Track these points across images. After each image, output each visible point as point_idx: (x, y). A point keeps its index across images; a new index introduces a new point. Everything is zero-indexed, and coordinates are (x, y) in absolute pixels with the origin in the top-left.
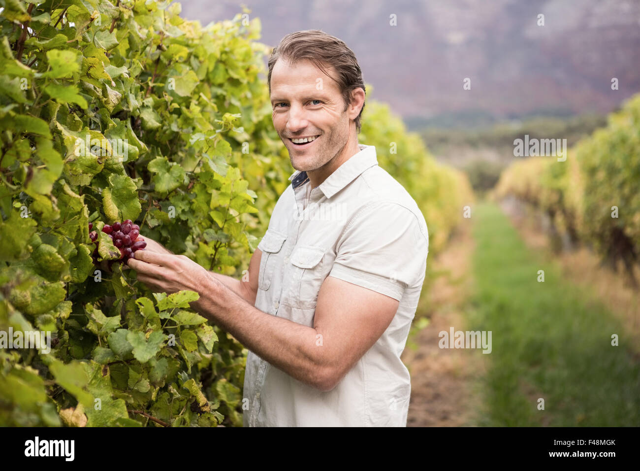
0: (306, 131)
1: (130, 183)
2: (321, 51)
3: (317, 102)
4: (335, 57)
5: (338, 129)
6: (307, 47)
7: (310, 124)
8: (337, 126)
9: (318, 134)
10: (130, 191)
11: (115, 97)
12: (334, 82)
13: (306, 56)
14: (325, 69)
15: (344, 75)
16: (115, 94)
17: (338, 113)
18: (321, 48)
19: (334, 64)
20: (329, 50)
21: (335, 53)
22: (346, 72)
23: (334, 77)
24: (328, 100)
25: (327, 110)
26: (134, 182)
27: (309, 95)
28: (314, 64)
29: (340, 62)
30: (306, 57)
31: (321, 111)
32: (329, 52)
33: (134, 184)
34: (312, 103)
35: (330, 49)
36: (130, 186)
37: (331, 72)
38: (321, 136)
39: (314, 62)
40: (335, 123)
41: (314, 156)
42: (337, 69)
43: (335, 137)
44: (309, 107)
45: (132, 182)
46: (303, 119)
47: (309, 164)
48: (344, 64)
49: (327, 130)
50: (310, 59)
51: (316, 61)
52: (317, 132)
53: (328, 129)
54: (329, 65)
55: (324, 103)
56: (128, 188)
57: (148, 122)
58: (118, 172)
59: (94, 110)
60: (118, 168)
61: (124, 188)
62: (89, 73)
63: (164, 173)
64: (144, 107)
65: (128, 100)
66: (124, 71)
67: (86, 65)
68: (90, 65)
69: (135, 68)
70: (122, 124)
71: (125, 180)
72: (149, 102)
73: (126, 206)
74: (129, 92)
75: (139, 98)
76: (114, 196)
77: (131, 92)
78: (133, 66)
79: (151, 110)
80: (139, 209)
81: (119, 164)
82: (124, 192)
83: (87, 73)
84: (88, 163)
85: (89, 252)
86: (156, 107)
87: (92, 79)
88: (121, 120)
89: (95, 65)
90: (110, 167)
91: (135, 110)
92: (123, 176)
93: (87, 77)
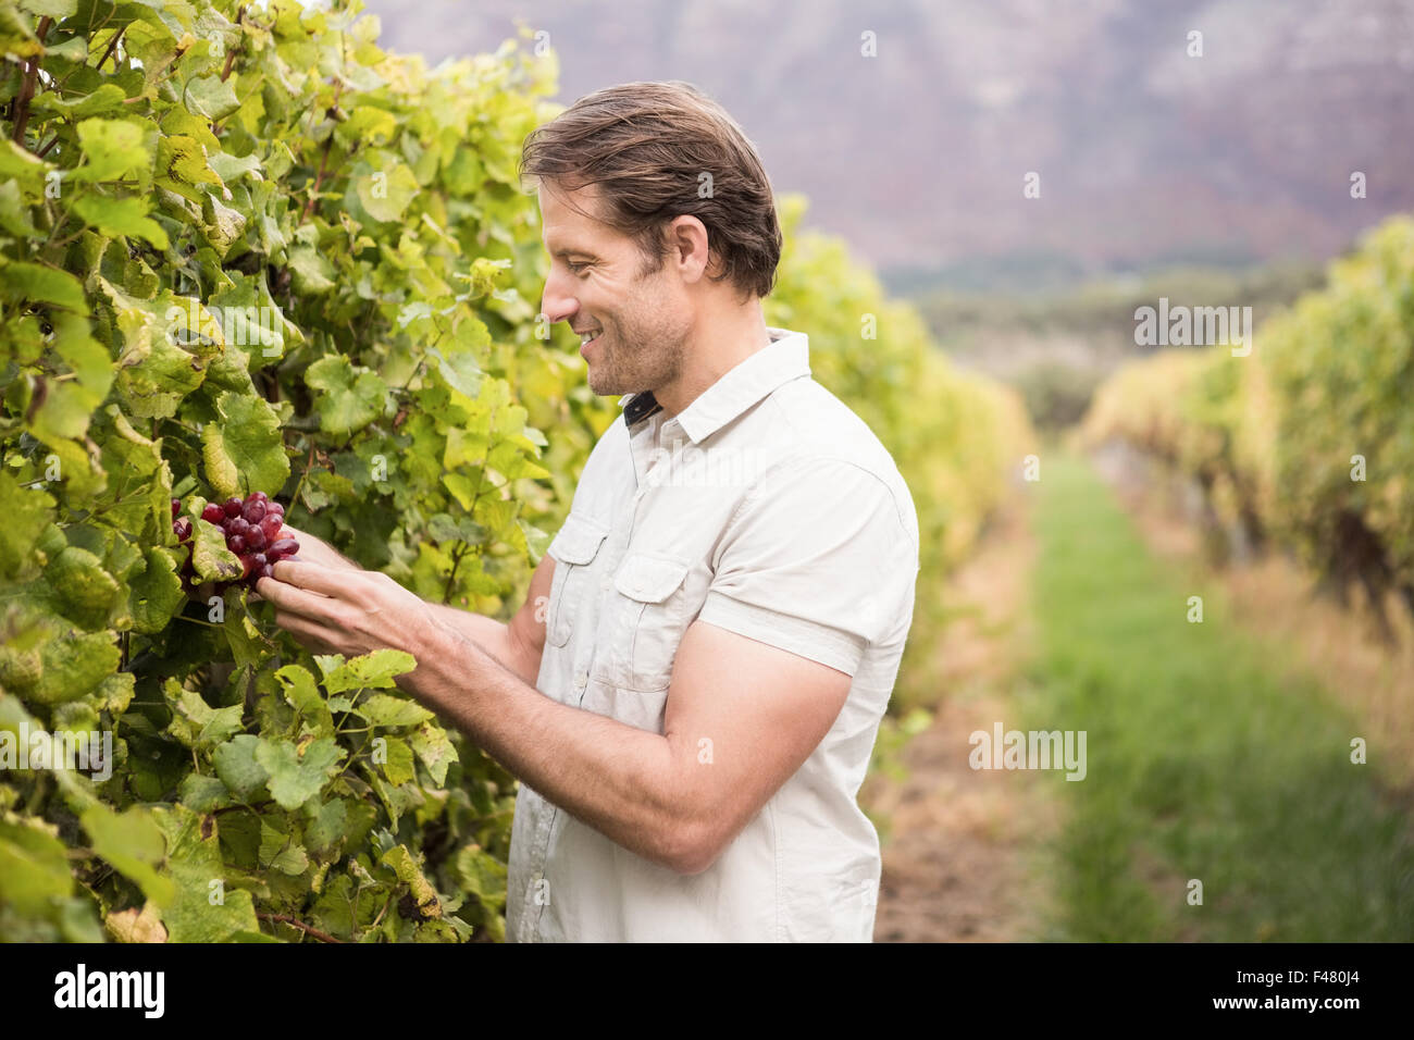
1: (264, 411)
10: (265, 430)
11: (232, 223)
16: (232, 216)
26: (273, 410)
33: (274, 413)
36: (265, 418)
45: (270, 410)
56: (260, 422)
57: (305, 279)
58: (238, 388)
59: (186, 251)
60: (238, 380)
61: (252, 423)
62: (173, 169)
63: (341, 391)
64: (295, 243)
65: (261, 230)
66: (252, 165)
67: (167, 152)
68: (176, 152)
69: (278, 160)
70: (247, 282)
71: (255, 405)
72: (308, 234)
73: (255, 463)
74: (264, 213)
75: (287, 225)
76: (229, 441)
77: (267, 214)
78: (274, 156)
79: (313, 251)
80: (285, 469)
81: (239, 370)
82: (253, 432)
83: (170, 171)
84: (171, 369)
85: (173, 565)
86: (324, 246)
87: (179, 184)
88: (246, 273)
89: (186, 154)
90: (220, 377)
91: (275, 252)
92: (250, 397)
93: (169, 178)
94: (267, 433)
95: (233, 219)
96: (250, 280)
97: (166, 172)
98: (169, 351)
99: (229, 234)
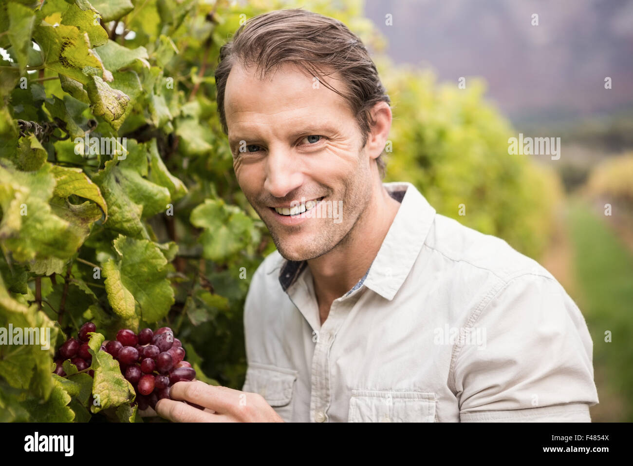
0: (301, 191)
1: (154, 252)
2: (312, 44)
3: (314, 138)
4: (337, 52)
5: (356, 181)
6: (289, 40)
7: (307, 180)
8: (354, 176)
9: (322, 195)
10: (154, 267)
11: (116, 102)
12: (341, 100)
13: (290, 58)
14: (324, 78)
15: (357, 85)
16: (116, 96)
17: (354, 154)
18: (312, 39)
19: (337, 67)
20: (325, 42)
21: (337, 45)
22: (361, 79)
23: (340, 90)
24: (334, 132)
25: (334, 152)
26: (162, 250)
27: (300, 129)
28: (304, 70)
29: (347, 62)
30: (289, 61)
31: (325, 154)
32: (327, 46)
33: (162, 254)
34: (307, 142)
35: (327, 39)
36: (154, 258)
37: (335, 81)
38: (328, 198)
39: (304, 67)
40: (350, 173)
41: (318, 233)
42: (344, 74)
43: (353, 197)
44: (302, 149)
45: (158, 251)
46: (293, 172)
47: (311, 248)
48: (355, 64)
49: (338, 187)
50: (295, 62)
51: (307, 66)
52: (321, 192)
53: (339, 185)
54: (329, 70)
55: (328, 138)
56: (151, 260)
57: (189, 143)
58: (133, 235)
59: (88, 125)
60: (132, 228)
61: (144, 262)
62: (63, 55)
63: (218, 228)
64: (182, 117)
65: (151, 106)
66: (142, 55)
67: (57, 41)
68: (64, 40)
69: (164, 51)
70: (140, 148)
71: (147, 248)
72: (192, 109)
73: (147, 294)
74: (153, 93)
75: (175, 102)
76: (126, 277)
77: (155, 93)
78: (161, 48)
79: (195, 122)
80: (170, 299)
81: (134, 219)
82: (145, 269)
83: (61, 57)
84: (49, 237)
85: (68, 399)
86: (204, 118)
87: (69, 68)
88: (139, 141)
89: (72, 41)
90: (117, 226)
91: (163, 123)
92: (143, 241)
93: (60, 64)
94: (157, 270)
95: (118, 98)
96: (143, 147)
97: (57, 59)
98: (47, 220)
99: (112, 110)
